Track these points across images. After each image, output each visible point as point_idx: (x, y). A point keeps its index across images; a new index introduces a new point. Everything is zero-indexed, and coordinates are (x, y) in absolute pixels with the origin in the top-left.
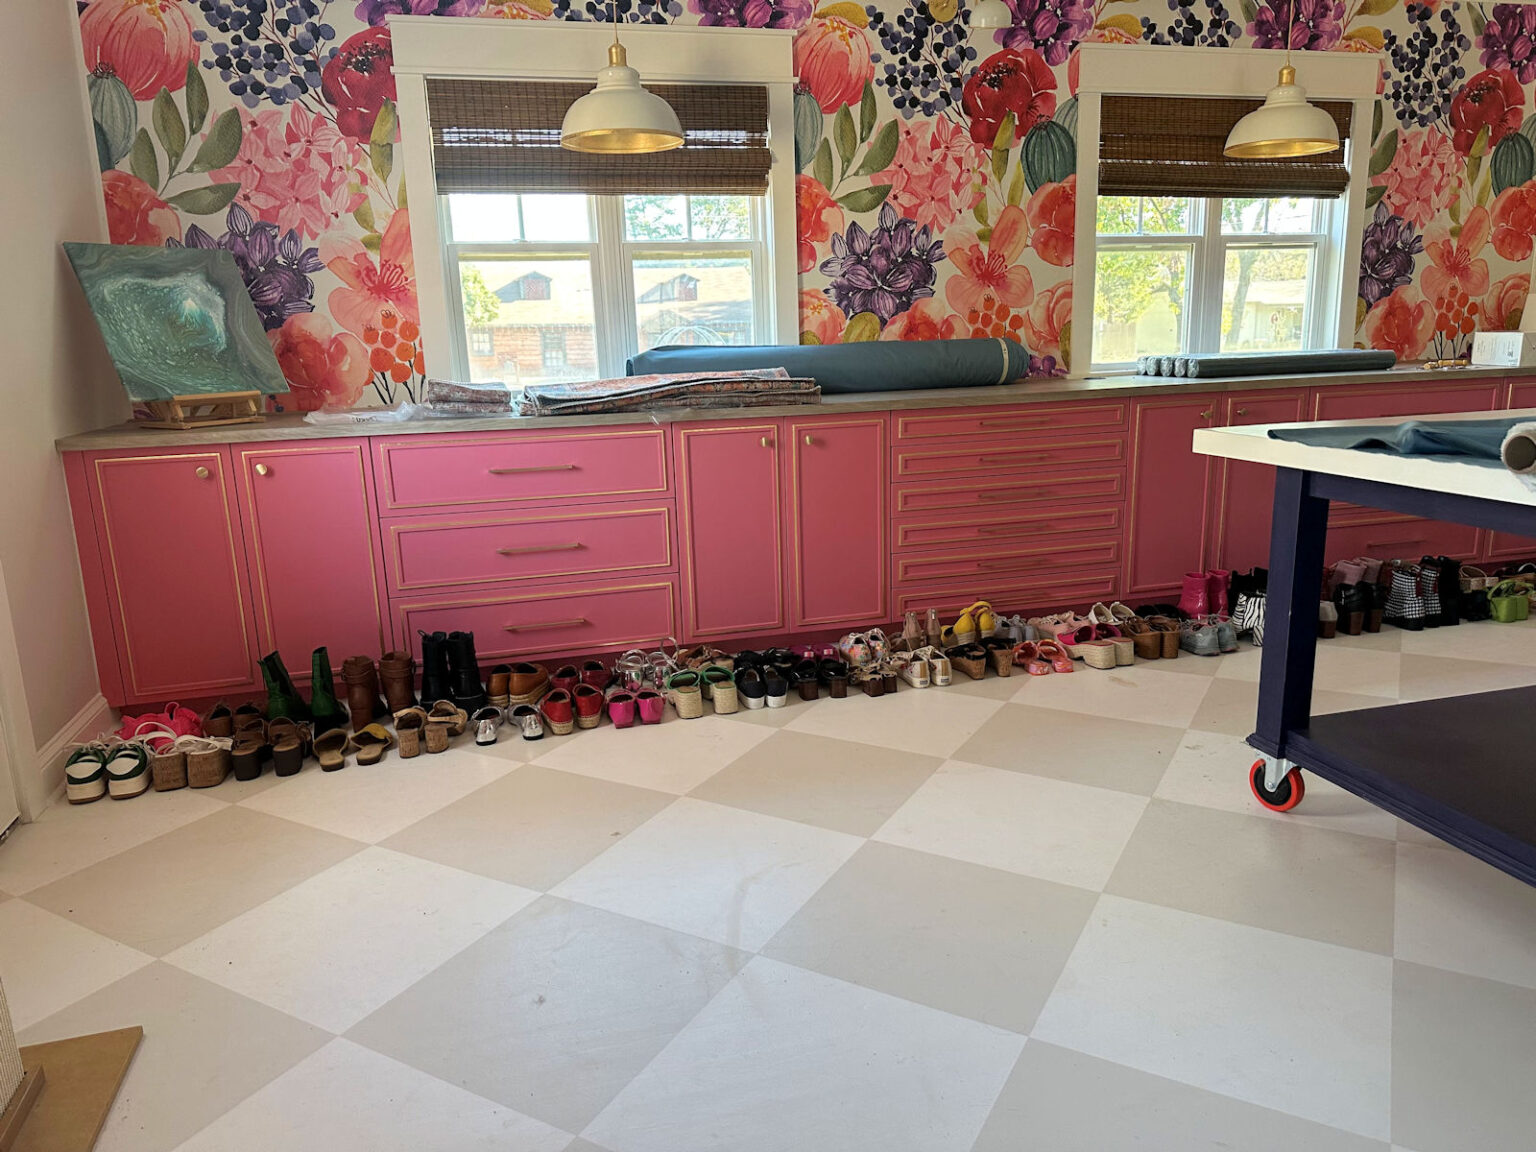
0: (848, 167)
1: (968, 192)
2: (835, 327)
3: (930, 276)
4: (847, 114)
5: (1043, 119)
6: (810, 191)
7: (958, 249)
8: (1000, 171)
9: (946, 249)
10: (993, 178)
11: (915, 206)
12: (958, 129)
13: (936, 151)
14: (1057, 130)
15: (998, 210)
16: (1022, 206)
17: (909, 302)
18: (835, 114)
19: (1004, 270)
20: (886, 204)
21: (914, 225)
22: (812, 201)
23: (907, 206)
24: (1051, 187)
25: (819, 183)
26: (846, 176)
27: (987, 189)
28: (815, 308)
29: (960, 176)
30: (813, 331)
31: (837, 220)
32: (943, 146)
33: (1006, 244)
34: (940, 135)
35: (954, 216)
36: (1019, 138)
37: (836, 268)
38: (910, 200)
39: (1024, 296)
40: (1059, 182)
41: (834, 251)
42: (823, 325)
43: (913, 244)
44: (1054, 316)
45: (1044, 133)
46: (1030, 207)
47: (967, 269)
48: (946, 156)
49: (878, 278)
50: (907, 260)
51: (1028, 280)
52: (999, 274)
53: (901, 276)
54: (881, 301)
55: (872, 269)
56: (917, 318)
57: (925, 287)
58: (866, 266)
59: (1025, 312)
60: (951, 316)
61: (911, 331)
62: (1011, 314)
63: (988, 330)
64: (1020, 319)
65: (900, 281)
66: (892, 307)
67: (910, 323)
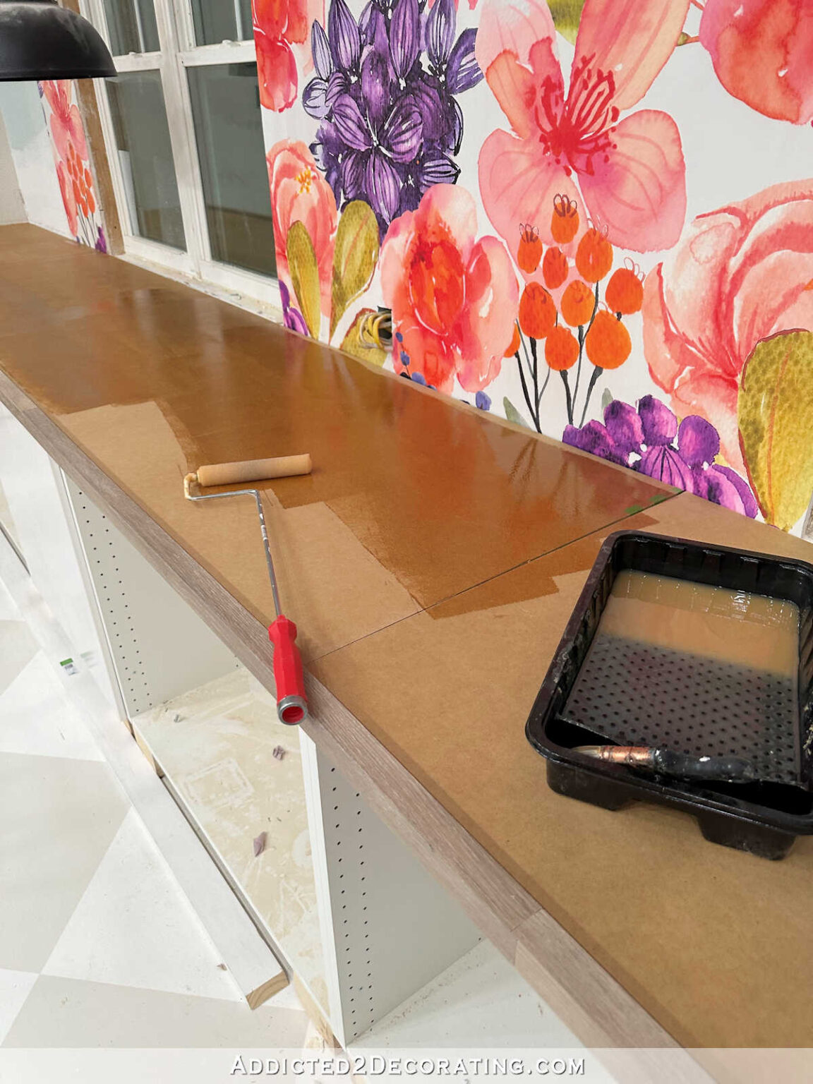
3: (451, 129)
7: (506, 51)
9: (483, 54)
17: (417, 188)
19: (609, 125)
28: (303, 180)
37: (321, 101)
39: (655, 214)
41: (315, 62)
42: (313, 213)
43: (422, 42)
47: (521, 118)
49: (373, 127)
50: (414, 85)
51: (673, 164)
52: (594, 139)
53: (404, 127)
54: (378, 179)
55: (364, 105)
56: (430, 229)
57: (443, 157)
58: (356, 99)
59: (655, 265)
60: (487, 238)
61: (421, 256)
62: (617, 264)
63: (557, 295)
64: (639, 284)
65: (404, 137)
66: (393, 196)
67: (420, 237)
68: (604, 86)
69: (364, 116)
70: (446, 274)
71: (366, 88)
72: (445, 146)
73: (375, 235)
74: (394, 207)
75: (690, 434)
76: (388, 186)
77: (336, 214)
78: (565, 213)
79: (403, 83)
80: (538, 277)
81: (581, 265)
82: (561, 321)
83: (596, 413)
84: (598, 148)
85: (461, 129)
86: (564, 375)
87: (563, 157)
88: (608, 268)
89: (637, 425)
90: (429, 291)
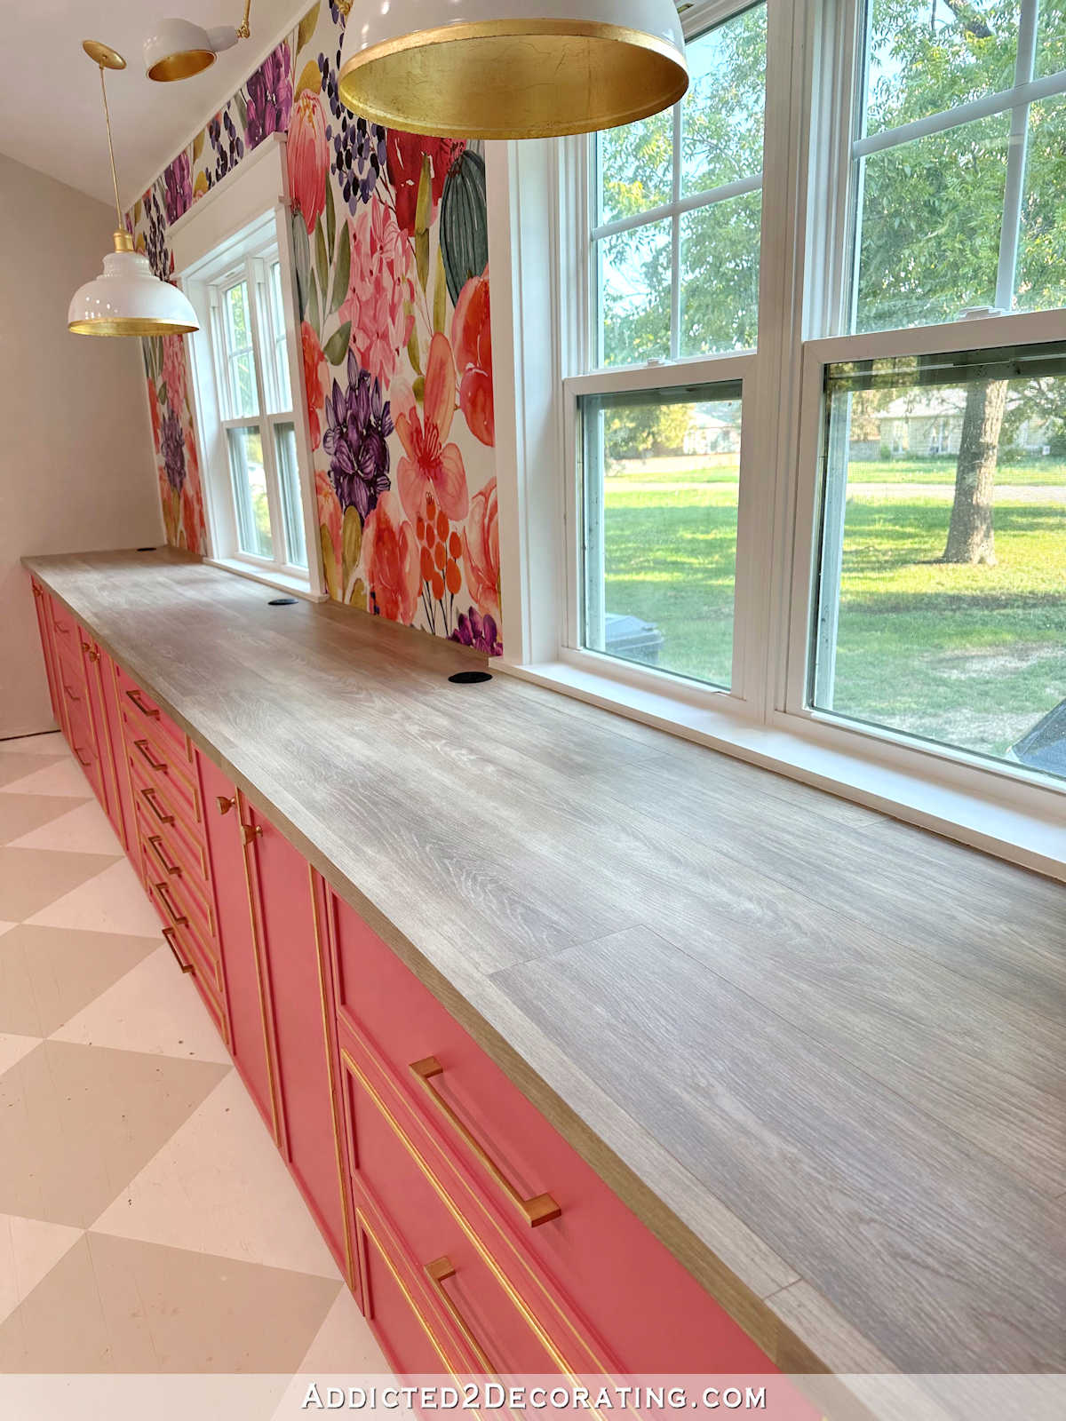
0: (326, 302)
1: (401, 318)
2: (337, 524)
3: (385, 458)
4: (320, 229)
5: (457, 152)
6: (310, 342)
7: (401, 414)
8: (424, 271)
9: (392, 415)
10: (418, 287)
11: (367, 348)
12: (387, 214)
13: (374, 257)
14: (472, 167)
15: (427, 341)
16: (447, 334)
17: (375, 495)
18: (314, 232)
19: (440, 452)
20: (350, 351)
21: (369, 380)
22: (312, 355)
23: (363, 350)
24: (471, 288)
25: (313, 330)
26: (326, 316)
27: (415, 309)
28: (325, 496)
29: (394, 293)
30: (327, 525)
31: (326, 378)
32: (379, 247)
33: (438, 403)
34: (375, 228)
35: (394, 359)
36: (436, 203)
37: (331, 443)
38: (364, 341)
39: (459, 499)
40: (480, 274)
41: (328, 420)
42: (331, 518)
43: (371, 408)
45: (459, 180)
46: (454, 335)
47: (410, 450)
48: (382, 263)
49: (355, 459)
50: (369, 432)
51: (461, 471)
52: (435, 459)
53: (367, 458)
54: (358, 491)
55: (350, 446)
56: (382, 520)
57: (384, 475)
58: (347, 442)
59: (462, 529)
60: (405, 522)
61: (379, 539)
62: (450, 530)
63: (432, 551)
64: (459, 539)
65: (367, 464)
69: (351, 452)
70: (390, 548)
71: (350, 435)
72: (384, 468)
73: (360, 528)
74: (366, 508)
75: (487, 626)
76: (363, 495)
77: (341, 517)
78: (430, 502)
79: (365, 432)
80: (425, 543)
81: (440, 534)
82: (436, 567)
83: (455, 625)
84: (437, 465)
85: (389, 458)
86: (441, 602)
87: (426, 471)
88: (448, 532)
89: (470, 627)
90: (384, 560)
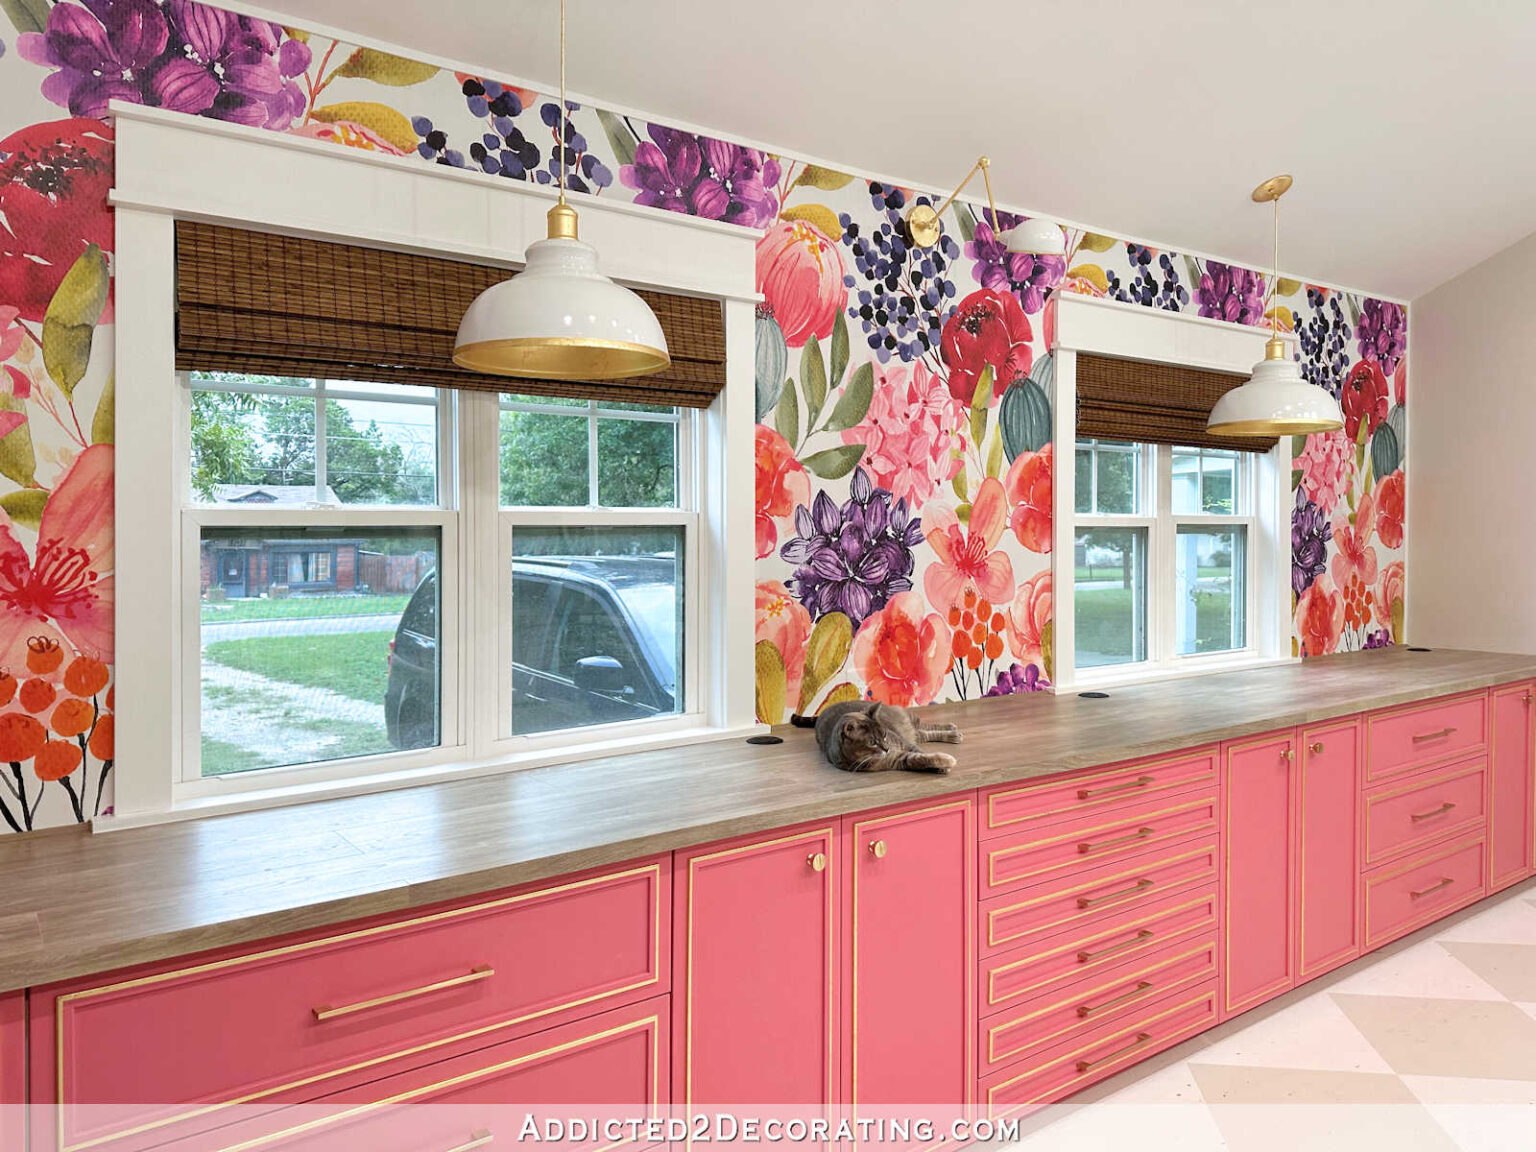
0: (816, 419)
1: (946, 457)
2: (798, 635)
3: (907, 564)
4: (816, 350)
5: (1020, 376)
6: (770, 447)
7: (937, 529)
8: (979, 433)
9: (924, 529)
10: (971, 443)
11: (891, 472)
12: (936, 381)
13: (913, 406)
14: (1033, 389)
15: (977, 481)
16: (1002, 479)
17: (885, 597)
18: (802, 349)
19: (984, 557)
20: (859, 469)
21: (890, 498)
22: (772, 461)
23: (883, 473)
24: (1029, 456)
25: (782, 438)
26: (813, 431)
27: (966, 457)
28: (773, 608)
29: (938, 439)
30: (770, 640)
31: (802, 487)
32: (920, 400)
33: (986, 524)
34: (917, 385)
35: (932, 487)
36: (997, 397)
37: (801, 553)
38: (885, 466)
39: (1005, 589)
40: (1037, 451)
41: (798, 529)
42: (784, 630)
43: (888, 522)
44: (1035, 614)
45: (1021, 392)
46: (1008, 482)
47: (946, 555)
48: (923, 412)
49: (850, 566)
50: (882, 542)
51: (1008, 569)
52: (979, 563)
53: (875, 564)
54: (853, 597)
55: (843, 554)
56: (894, 619)
57: (902, 578)
58: (836, 551)
59: (1007, 609)
60: (932, 615)
61: (887, 636)
62: (993, 612)
63: (970, 633)
64: (1002, 618)
65: (874, 570)
66: (865, 605)
67: (886, 626)
68: (981, 543)
69: (843, 560)
70: (905, 640)
71: (845, 544)
72: (903, 572)
73: (849, 632)
74: (866, 611)
75: (1029, 672)
76: (861, 600)
77: (810, 626)
78: (970, 594)
79: (874, 542)
80: (960, 627)
81: (980, 617)
82: (974, 644)
83: (994, 683)
84: (981, 566)
85: (913, 563)
86: (977, 671)
87: (967, 573)
88: (990, 613)
89: (1010, 678)
90: (894, 654)
